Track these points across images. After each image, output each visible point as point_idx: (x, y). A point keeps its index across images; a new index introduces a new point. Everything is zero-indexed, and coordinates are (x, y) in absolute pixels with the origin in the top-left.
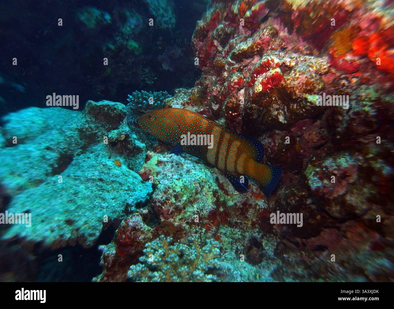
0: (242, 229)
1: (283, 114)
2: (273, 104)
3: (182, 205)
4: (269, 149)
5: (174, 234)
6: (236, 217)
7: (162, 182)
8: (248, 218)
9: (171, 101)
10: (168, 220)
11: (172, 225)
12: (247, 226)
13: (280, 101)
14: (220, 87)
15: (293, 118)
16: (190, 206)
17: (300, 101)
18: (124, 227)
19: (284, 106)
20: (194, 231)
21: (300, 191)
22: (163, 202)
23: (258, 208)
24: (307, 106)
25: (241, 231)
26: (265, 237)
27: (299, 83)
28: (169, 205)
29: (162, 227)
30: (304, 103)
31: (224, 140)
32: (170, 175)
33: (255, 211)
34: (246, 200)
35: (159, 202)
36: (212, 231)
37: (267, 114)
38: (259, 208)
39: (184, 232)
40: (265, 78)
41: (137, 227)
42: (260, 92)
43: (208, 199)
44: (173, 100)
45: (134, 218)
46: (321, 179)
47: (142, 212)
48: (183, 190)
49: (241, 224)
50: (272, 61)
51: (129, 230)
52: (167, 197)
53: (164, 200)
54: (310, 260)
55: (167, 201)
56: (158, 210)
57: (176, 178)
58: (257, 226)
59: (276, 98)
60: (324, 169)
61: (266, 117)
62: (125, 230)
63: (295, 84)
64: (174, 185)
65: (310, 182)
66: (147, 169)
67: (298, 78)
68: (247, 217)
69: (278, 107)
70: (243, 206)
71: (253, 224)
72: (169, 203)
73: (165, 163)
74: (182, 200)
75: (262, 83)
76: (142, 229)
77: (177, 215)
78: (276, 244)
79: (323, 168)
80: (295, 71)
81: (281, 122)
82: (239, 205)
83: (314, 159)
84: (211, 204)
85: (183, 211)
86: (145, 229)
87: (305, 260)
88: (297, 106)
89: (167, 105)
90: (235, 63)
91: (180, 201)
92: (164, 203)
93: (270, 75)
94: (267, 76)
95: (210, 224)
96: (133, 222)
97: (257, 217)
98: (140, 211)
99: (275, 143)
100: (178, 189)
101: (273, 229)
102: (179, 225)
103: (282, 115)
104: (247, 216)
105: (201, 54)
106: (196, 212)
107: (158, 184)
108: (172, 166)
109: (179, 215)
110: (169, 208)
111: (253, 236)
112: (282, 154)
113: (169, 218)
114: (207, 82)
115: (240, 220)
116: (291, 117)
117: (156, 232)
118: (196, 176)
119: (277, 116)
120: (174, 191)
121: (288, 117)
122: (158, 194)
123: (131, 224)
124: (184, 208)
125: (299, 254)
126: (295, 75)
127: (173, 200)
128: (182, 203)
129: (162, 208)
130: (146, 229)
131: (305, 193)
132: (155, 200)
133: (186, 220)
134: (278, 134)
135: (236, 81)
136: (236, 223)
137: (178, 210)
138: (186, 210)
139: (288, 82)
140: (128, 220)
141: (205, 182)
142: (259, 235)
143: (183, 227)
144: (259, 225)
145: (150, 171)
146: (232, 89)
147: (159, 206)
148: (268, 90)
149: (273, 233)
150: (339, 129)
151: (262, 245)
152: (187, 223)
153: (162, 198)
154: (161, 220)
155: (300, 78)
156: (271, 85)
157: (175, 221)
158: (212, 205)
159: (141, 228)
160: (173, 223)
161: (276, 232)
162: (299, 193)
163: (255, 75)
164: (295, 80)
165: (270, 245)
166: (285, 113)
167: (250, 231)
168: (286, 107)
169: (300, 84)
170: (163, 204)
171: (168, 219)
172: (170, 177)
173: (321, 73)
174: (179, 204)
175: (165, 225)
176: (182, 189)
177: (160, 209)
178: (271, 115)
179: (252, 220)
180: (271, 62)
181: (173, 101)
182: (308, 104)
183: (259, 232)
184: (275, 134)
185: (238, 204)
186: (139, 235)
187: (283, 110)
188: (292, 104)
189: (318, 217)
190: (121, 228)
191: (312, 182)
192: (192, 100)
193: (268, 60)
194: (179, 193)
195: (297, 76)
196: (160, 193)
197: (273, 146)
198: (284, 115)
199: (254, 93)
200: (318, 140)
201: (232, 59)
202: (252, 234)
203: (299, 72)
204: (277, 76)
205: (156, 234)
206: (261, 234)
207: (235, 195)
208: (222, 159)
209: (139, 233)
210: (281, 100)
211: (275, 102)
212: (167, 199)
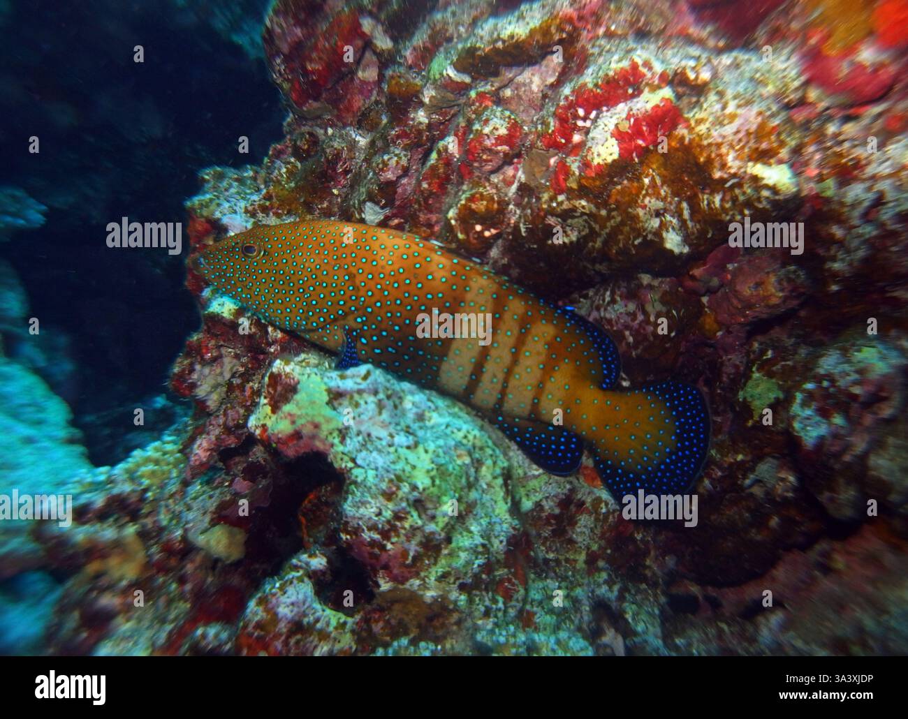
0: (564, 578)
1: (677, 227)
2: (644, 197)
3: (442, 530)
4: (627, 333)
5: (419, 626)
6: (543, 544)
7: (364, 459)
8: (576, 543)
9: (214, 203)
10: (403, 583)
11: (414, 598)
12: (574, 568)
13: (665, 188)
14: (405, 156)
15: (709, 236)
16: (461, 530)
17: (732, 187)
18: (259, 625)
19: (680, 203)
20: (482, 609)
21: (728, 453)
22: (387, 527)
23: (604, 510)
24: (759, 199)
25: (563, 584)
26: (627, 595)
27: (737, 132)
28: (406, 535)
29: (381, 610)
30: (749, 191)
31: (507, 316)
32: (383, 433)
33: (597, 520)
34: (570, 490)
35: (373, 528)
36: (517, 600)
37: (627, 229)
38: (608, 512)
39: (455, 616)
40: (628, 118)
41: (306, 620)
42: (614, 161)
43: (496, 502)
44: (217, 201)
45: (291, 590)
46: (824, 413)
47: (307, 564)
48: (437, 482)
49: (557, 561)
50: (647, 64)
51: (281, 635)
52: (399, 511)
53: (388, 522)
54: (746, 644)
55: (398, 524)
56: (372, 555)
57: (405, 444)
58: (601, 564)
59: (653, 179)
60: (825, 384)
61: (621, 237)
62: (268, 633)
63: (724, 133)
64: (408, 468)
65: (796, 425)
66: (302, 421)
67: (733, 117)
68: (571, 542)
69: (660, 205)
70: (562, 509)
71: (592, 560)
72: (405, 529)
73: (352, 397)
74: (438, 513)
75: (619, 135)
76: (319, 626)
77: (429, 566)
78: (657, 612)
79: (820, 382)
80: (721, 94)
81: (671, 252)
82: (551, 508)
83: (770, 354)
84: (507, 516)
85: (445, 552)
86: (328, 624)
87: (730, 645)
88: (722, 200)
89: (202, 216)
90: (467, 80)
91: (433, 518)
92: (389, 531)
93: (643, 110)
94: (634, 112)
95: (509, 581)
96: (293, 604)
97: (601, 538)
98: (304, 565)
99: (645, 313)
100: (422, 481)
101: (646, 567)
102: (441, 596)
103: (673, 228)
104: (571, 537)
105: (311, 62)
106: (480, 549)
107: (351, 469)
108: (380, 406)
109: (435, 564)
110: (406, 545)
111: (598, 596)
112: (667, 345)
113: (407, 580)
114: (336, 145)
115: (553, 552)
116: (702, 233)
117: (365, 627)
118: (453, 432)
119: (658, 233)
120: (414, 488)
121: (693, 233)
122: (364, 503)
123: (284, 611)
124: (449, 540)
125: (712, 631)
126: (724, 108)
127: (414, 519)
128: (441, 525)
129: (383, 548)
130: (334, 622)
131: (745, 455)
132: (354, 523)
133: (458, 579)
134: (650, 287)
135: (503, 131)
136: (546, 561)
137: (432, 547)
138: (453, 545)
139: (702, 129)
140: (274, 601)
141: (481, 449)
142: (611, 589)
143: (451, 602)
144: (607, 562)
145: (317, 426)
146: (485, 157)
147: (373, 543)
148: (634, 155)
149: (644, 579)
150: (836, 266)
151: (626, 620)
152: (463, 588)
153: (379, 514)
154: (378, 586)
155: (740, 115)
156: (644, 140)
157: (424, 586)
158: (509, 520)
159: (317, 620)
160: (421, 593)
161: (654, 574)
162: (726, 456)
163: (581, 112)
164: (726, 122)
165: (643, 617)
166: (683, 223)
167: (586, 581)
168: (685, 205)
169: (740, 135)
170: (386, 535)
171: (404, 580)
172: (384, 443)
173: (789, 102)
174: (431, 527)
175: (393, 602)
176: (433, 479)
177: (376, 551)
178: (638, 232)
179: (588, 549)
180: (644, 70)
181: (219, 205)
182: (765, 193)
183: (610, 583)
184: (640, 286)
185: (547, 505)
186: (314, 644)
187: (679, 214)
188: (705, 197)
189: (774, 522)
190: (250, 629)
191: (802, 425)
192: (274, 200)
193: (634, 66)
194: (427, 492)
195: (731, 108)
196: (370, 499)
197: (643, 325)
198: (680, 229)
199: (586, 165)
200: (785, 299)
201: (459, 67)
202: (593, 592)
203: (735, 98)
204: (669, 111)
205: (364, 634)
206: (616, 588)
207: (536, 477)
208: (495, 376)
209: (313, 639)
210: (668, 186)
211: (650, 191)
212: (398, 516)
